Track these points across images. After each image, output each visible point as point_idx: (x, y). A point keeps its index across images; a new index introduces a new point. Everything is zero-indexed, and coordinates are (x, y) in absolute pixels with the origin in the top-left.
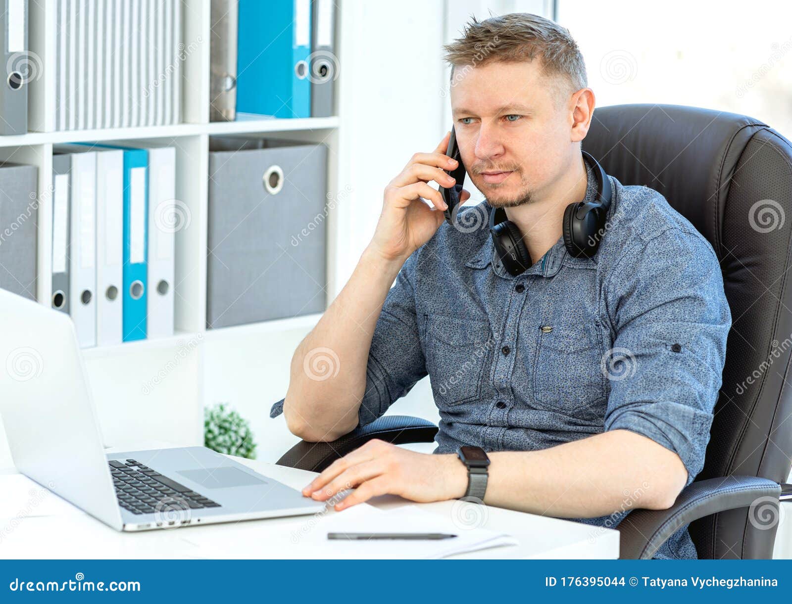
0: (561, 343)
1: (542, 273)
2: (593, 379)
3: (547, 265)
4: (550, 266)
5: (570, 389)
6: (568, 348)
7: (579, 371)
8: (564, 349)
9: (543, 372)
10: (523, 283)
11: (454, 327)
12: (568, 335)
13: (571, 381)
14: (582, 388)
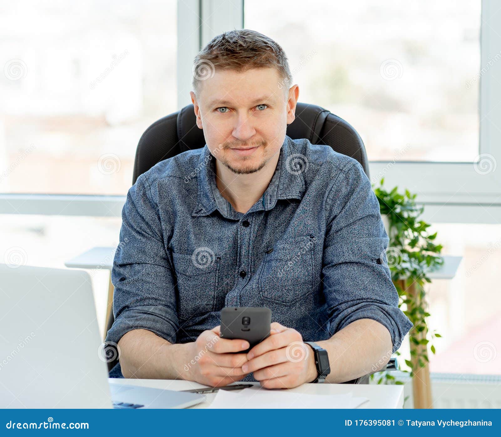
0: (280, 254)
1: (264, 208)
2: (307, 278)
3: (266, 202)
4: (269, 202)
5: (291, 286)
6: (285, 257)
7: (297, 273)
8: (282, 258)
9: (267, 276)
10: (247, 220)
11: (187, 261)
12: (284, 248)
13: (291, 281)
14: (299, 285)
